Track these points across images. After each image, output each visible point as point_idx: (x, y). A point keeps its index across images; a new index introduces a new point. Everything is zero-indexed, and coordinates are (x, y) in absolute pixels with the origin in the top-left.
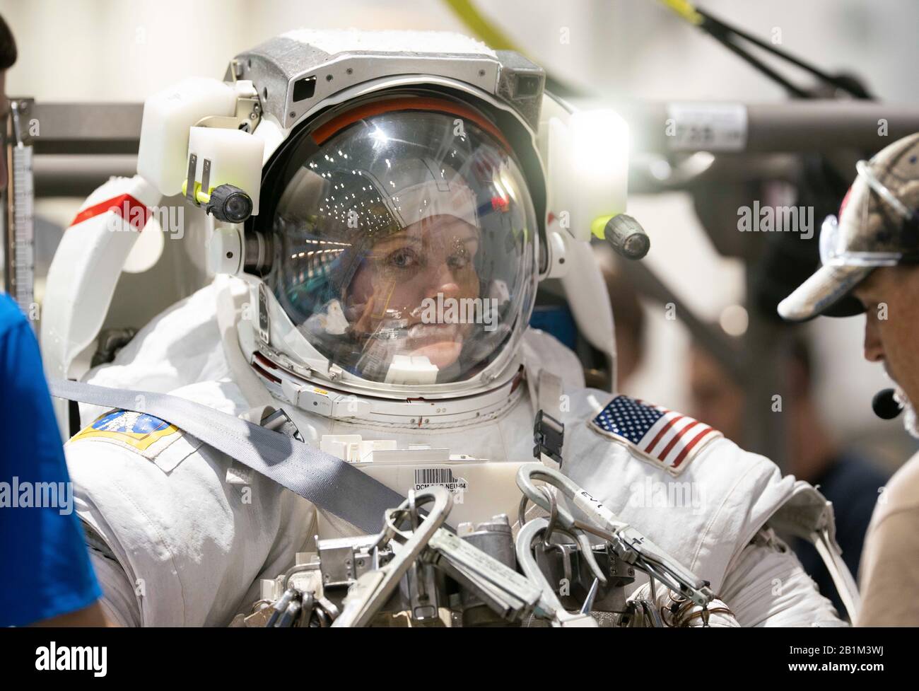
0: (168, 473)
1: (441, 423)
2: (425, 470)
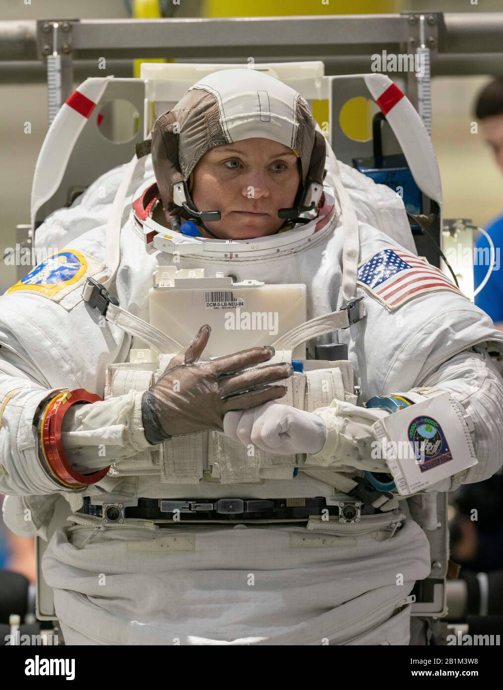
0: (69, 311)
1: (248, 257)
2: (212, 293)
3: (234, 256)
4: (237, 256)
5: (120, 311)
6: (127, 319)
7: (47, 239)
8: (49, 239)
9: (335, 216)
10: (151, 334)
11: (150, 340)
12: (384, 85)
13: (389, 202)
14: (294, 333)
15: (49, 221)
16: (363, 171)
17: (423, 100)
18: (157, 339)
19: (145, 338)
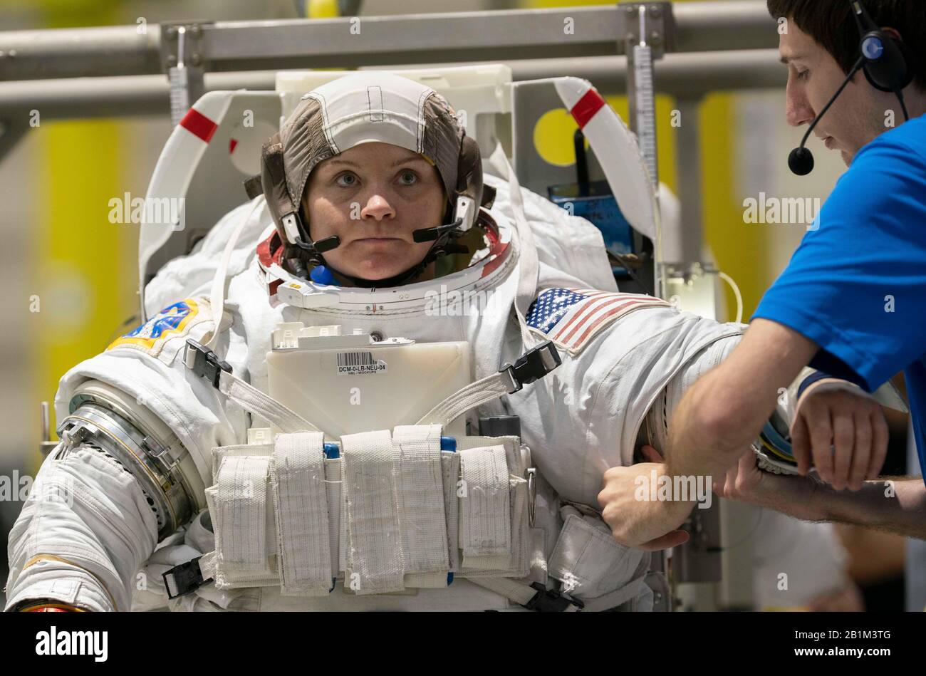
1: (395, 309)
2: (346, 354)
3: (378, 308)
4: (381, 308)
5: (234, 380)
6: (242, 390)
7: (159, 297)
8: (163, 297)
9: (513, 256)
10: (271, 409)
11: (268, 416)
12: (579, 92)
13: (584, 238)
14: (449, 402)
15: (162, 274)
16: (556, 200)
17: (644, 112)
18: (278, 414)
19: (262, 413)
